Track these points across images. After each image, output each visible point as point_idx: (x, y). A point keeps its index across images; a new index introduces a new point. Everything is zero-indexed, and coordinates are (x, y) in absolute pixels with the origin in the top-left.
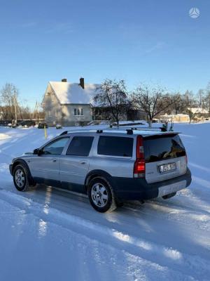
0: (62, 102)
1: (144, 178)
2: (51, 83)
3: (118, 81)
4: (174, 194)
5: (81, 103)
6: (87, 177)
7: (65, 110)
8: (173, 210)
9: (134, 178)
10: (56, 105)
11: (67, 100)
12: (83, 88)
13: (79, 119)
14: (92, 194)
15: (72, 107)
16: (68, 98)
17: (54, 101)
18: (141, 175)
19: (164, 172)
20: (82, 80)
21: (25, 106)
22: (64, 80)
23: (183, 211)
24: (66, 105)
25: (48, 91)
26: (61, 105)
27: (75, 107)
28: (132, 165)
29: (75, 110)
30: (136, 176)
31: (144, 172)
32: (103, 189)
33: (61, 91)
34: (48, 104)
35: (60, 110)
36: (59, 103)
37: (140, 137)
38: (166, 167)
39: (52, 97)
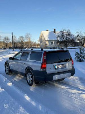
0: (46, 39)
1: (46, 71)
2: (42, 31)
3: (67, 30)
4: (63, 79)
5: (54, 39)
6: (25, 70)
7: (47, 43)
8: (62, 86)
9: (41, 71)
10: (44, 40)
11: (48, 38)
12: (55, 33)
13: (53, 46)
14: (28, 77)
15: (50, 41)
16: (49, 37)
17: (43, 39)
18: (44, 70)
19: (58, 69)
20: (55, 30)
21: (35, 41)
22: (47, 30)
23: (66, 87)
24: (48, 40)
25: (41, 35)
26: (46, 40)
27: (51, 41)
28: (40, 65)
29: (51, 42)
30: (42, 70)
31: (46, 68)
32: (31, 75)
33: (46, 35)
34: (41, 40)
35: (45, 43)
36: (45, 39)
37: (45, 52)
38: (59, 66)
39: (43, 37)
